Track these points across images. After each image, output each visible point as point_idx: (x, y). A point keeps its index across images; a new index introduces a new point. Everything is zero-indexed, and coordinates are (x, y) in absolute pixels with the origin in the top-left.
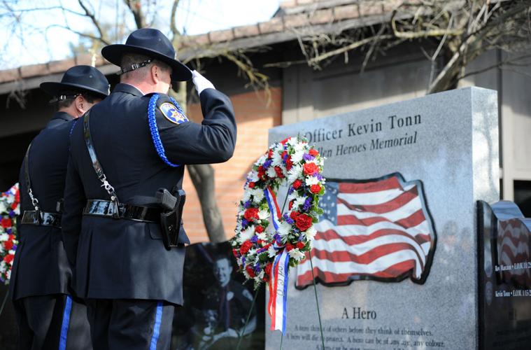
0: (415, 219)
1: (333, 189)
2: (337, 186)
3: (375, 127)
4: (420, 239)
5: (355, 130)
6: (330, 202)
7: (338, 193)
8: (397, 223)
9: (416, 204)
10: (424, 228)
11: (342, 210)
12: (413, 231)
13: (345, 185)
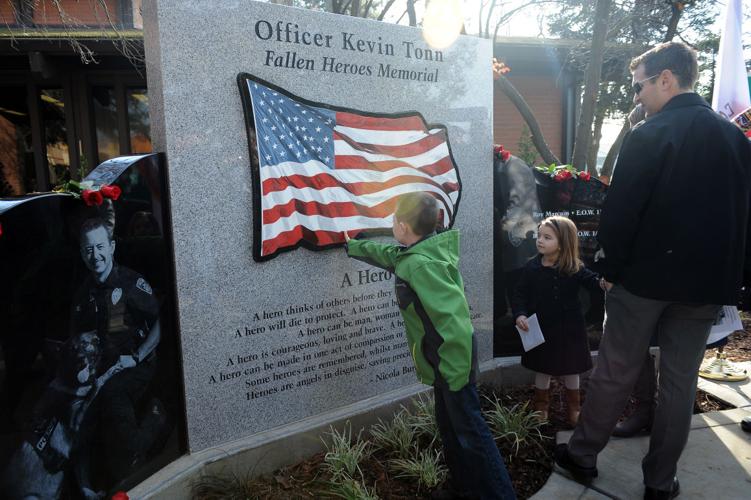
0: (441, 167)
1: (325, 119)
2: (333, 115)
3: (384, 48)
4: (447, 188)
5: (354, 43)
6: (321, 135)
7: (334, 124)
8: (421, 169)
9: (441, 151)
10: (450, 177)
11: (342, 148)
12: (440, 179)
13: (346, 116)
